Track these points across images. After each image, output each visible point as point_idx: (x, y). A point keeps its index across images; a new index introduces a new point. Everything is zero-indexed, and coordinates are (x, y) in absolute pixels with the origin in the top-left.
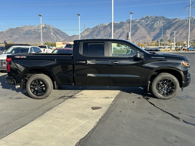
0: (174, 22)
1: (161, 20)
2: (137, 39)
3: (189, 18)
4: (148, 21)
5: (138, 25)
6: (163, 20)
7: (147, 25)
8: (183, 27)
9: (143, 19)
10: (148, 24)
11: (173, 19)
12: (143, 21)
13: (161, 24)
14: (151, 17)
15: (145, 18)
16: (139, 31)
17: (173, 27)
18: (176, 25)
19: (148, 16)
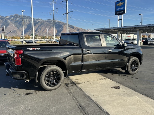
0: (38, 21)
1: (27, 19)
2: (9, 33)
3: (54, 19)
4: (17, 19)
5: (8, 21)
6: (29, 19)
7: (16, 22)
8: (44, 26)
9: (12, 16)
10: (18, 21)
11: (36, 19)
12: (13, 18)
13: (28, 22)
14: (19, 15)
15: (14, 16)
16: (10, 26)
17: (37, 25)
18: (39, 24)
19: (16, 15)
